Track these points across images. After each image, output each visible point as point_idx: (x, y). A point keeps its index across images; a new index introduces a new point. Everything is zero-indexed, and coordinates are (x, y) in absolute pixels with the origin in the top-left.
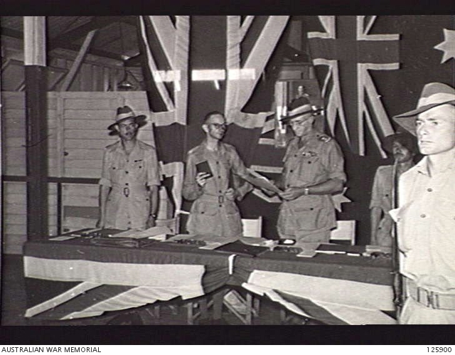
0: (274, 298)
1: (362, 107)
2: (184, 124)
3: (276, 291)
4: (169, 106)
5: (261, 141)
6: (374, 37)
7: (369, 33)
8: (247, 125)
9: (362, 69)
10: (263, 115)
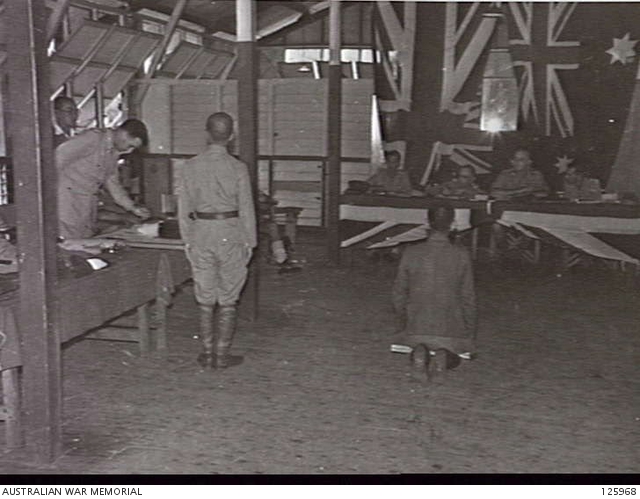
0: (519, 228)
1: (550, 99)
2: (408, 110)
3: (518, 224)
4: (397, 96)
5: (466, 125)
6: (560, 44)
7: (557, 41)
8: (456, 112)
9: (550, 68)
10: (468, 105)
